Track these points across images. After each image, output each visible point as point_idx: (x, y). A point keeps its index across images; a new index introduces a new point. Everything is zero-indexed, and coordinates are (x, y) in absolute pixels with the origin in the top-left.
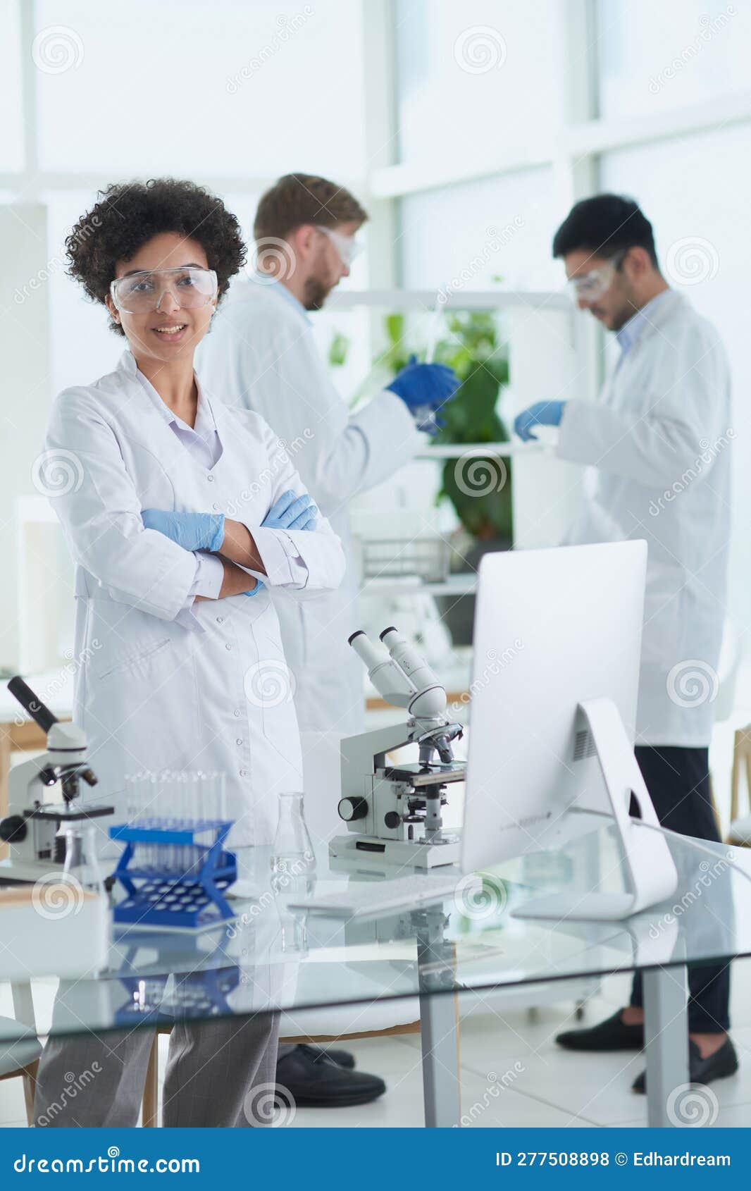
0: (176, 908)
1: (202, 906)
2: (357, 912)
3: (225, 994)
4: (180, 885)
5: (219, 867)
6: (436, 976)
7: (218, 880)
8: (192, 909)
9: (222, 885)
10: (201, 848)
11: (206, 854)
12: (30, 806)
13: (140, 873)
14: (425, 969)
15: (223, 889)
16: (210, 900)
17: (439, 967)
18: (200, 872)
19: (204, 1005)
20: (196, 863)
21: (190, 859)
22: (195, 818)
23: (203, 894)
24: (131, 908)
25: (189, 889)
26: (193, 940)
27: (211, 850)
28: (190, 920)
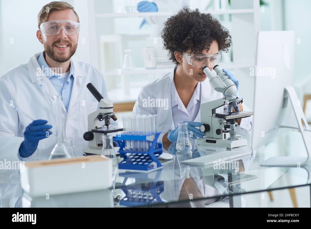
0: (140, 163)
1: (150, 163)
2: (205, 164)
3: (159, 194)
4: (142, 155)
5: (156, 148)
6: (235, 186)
7: (155, 153)
8: (146, 164)
9: (157, 155)
10: (149, 142)
11: (151, 144)
12: (94, 128)
13: (128, 151)
14: (231, 184)
15: (157, 157)
16: (153, 161)
17: (236, 183)
18: (149, 150)
19: (151, 198)
20: (147, 147)
21: (145, 146)
22: (147, 131)
23: (150, 158)
24: (125, 163)
25: (145, 156)
26: (147, 174)
27: (152, 142)
28: (145, 168)
